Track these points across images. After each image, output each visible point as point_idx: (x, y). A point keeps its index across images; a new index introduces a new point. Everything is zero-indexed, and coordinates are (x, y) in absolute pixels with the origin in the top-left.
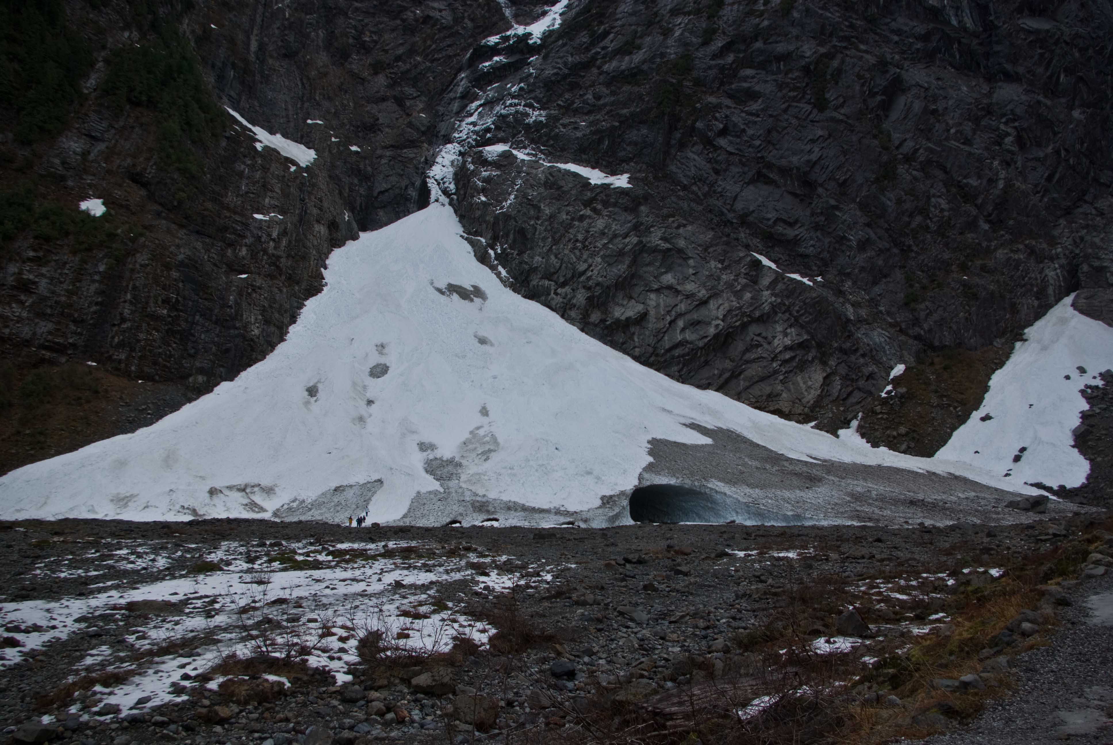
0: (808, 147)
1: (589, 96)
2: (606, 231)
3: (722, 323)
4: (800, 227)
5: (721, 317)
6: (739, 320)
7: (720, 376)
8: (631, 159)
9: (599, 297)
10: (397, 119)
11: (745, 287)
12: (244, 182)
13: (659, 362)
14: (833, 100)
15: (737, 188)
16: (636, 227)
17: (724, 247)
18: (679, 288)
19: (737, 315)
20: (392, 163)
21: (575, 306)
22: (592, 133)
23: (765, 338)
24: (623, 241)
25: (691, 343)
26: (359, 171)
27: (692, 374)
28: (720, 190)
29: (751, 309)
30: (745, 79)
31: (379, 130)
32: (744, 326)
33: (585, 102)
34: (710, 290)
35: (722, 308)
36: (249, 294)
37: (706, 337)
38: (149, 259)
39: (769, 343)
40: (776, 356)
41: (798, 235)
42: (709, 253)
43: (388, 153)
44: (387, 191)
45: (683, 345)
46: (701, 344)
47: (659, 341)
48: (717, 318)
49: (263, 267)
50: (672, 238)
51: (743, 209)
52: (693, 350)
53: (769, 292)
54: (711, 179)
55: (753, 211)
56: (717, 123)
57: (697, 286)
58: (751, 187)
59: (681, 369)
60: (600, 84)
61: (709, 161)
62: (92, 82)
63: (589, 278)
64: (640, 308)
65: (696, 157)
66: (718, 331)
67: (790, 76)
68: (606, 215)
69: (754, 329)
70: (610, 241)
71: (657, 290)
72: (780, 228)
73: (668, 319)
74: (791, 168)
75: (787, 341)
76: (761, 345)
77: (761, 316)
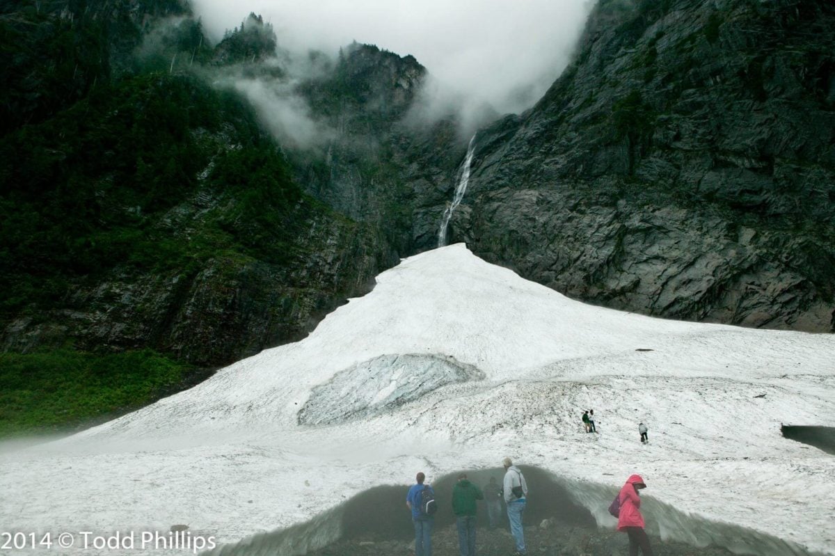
0: (758, 130)
1: (564, 141)
2: (592, 224)
3: (713, 278)
4: (766, 193)
5: (711, 273)
6: (730, 273)
8: (604, 173)
9: (595, 274)
10: (427, 189)
11: (727, 246)
12: (312, 231)
14: (772, 90)
15: (699, 175)
16: (617, 217)
17: (700, 218)
18: (665, 256)
19: (726, 269)
20: (425, 217)
21: (574, 286)
22: (569, 162)
23: (759, 286)
24: (608, 228)
25: (687, 299)
26: (402, 224)
28: (684, 179)
29: (738, 262)
30: (688, 96)
31: (415, 197)
32: (735, 279)
33: (561, 146)
34: (695, 253)
35: (710, 265)
36: (301, 298)
37: (700, 292)
38: (213, 273)
39: (765, 290)
40: (775, 300)
41: (766, 199)
42: (687, 225)
43: (422, 211)
44: (422, 235)
45: (679, 302)
46: (697, 298)
47: (655, 302)
48: (708, 274)
49: (320, 283)
50: (650, 219)
51: (708, 189)
52: (690, 304)
53: (752, 246)
54: (674, 173)
55: (718, 189)
56: (670, 131)
57: (682, 252)
58: (711, 172)
60: (570, 131)
61: (670, 161)
62: (205, 174)
63: (583, 262)
64: (633, 278)
65: (658, 160)
66: (711, 285)
67: (727, 83)
68: (591, 213)
69: (745, 279)
70: (597, 230)
71: (645, 261)
72: (747, 197)
73: (660, 282)
74: (746, 150)
75: (783, 285)
76: (757, 292)
77: (751, 267)
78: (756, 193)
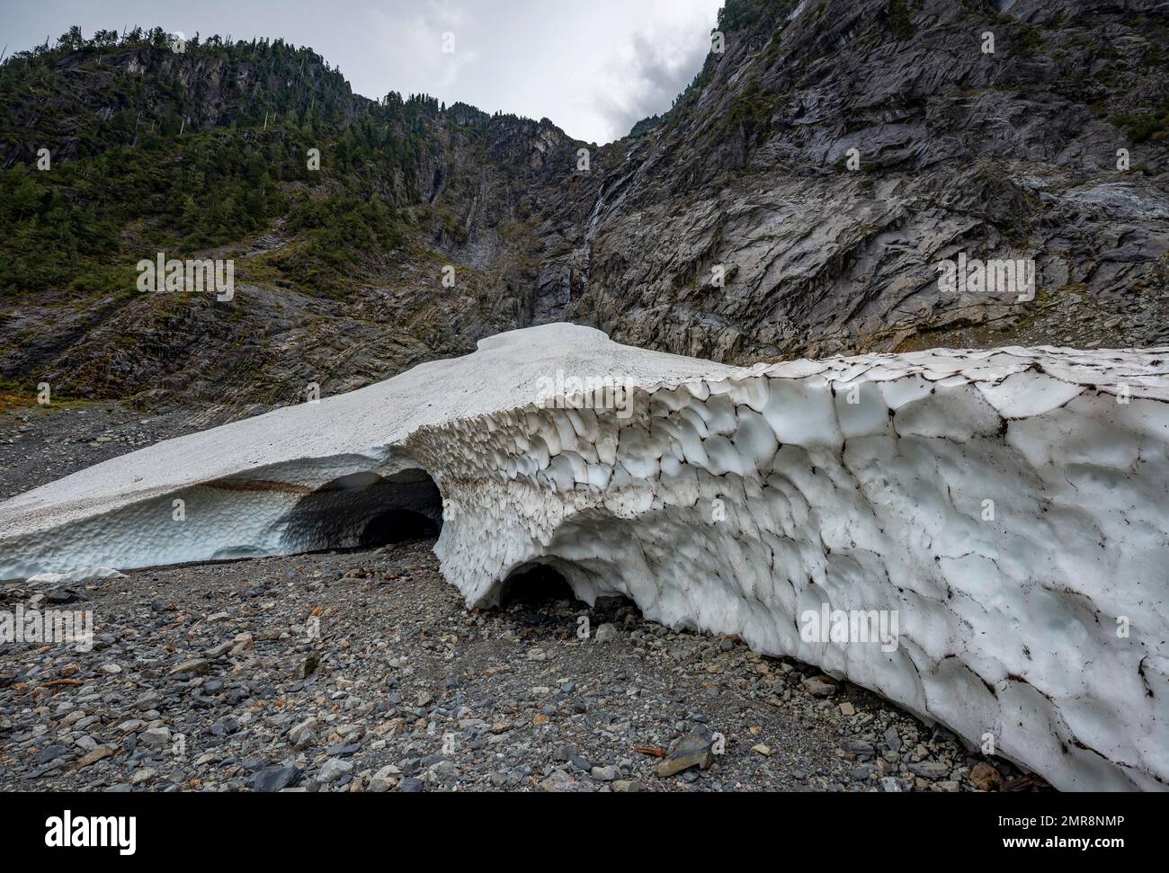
0: (904, 72)
2: (690, 221)
3: (836, 245)
4: (916, 144)
5: (834, 240)
6: (861, 234)
7: (848, 302)
9: (686, 273)
10: (558, 241)
11: (858, 205)
13: (759, 311)
14: (923, 22)
15: (826, 146)
17: (822, 184)
18: (773, 234)
19: (856, 231)
23: (907, 243)
24: (706, 220)
25: (798, 277)
26: (529, 275)
27: (805, 313)
28: (807, 155)
29: (874, 220)
30: (814, 67)
31: (546, 250)
32: (869, 240)
34: (812, 222)
35: (832, 231)
37: (817, 265)
39: (915, 247)
40: (931, 257)
41: (917, 150)
42: (804, 196)
43: (550, 261)
45: (787, 284)
46: (812, 274)
47: (755, 290)
48: (829, 242)
50: (758, 200)
51: (837, 158)
52: (801, 284)
53: (896, 197)
54: (795, 152)
55: (850, 155)
56: (791, 109)
57: (795, 224)
58: (842, 140)
59: (790, 311)
61: (791, 140)
63: (675, 263)
64: (730, 267)
65: (776, 143)
66: (833, 254)
67: (862, 34)
68: (690, 211)
69: (885, 239)
70: (694, 226)
71: (747, 246)
72: (889, 154)
73: (764, 264)
74: (887, 100)
75: (946, 236)
76: (903, 252)
77: (893, 223)
78: (901, 147)
